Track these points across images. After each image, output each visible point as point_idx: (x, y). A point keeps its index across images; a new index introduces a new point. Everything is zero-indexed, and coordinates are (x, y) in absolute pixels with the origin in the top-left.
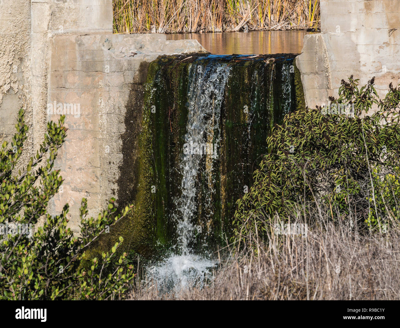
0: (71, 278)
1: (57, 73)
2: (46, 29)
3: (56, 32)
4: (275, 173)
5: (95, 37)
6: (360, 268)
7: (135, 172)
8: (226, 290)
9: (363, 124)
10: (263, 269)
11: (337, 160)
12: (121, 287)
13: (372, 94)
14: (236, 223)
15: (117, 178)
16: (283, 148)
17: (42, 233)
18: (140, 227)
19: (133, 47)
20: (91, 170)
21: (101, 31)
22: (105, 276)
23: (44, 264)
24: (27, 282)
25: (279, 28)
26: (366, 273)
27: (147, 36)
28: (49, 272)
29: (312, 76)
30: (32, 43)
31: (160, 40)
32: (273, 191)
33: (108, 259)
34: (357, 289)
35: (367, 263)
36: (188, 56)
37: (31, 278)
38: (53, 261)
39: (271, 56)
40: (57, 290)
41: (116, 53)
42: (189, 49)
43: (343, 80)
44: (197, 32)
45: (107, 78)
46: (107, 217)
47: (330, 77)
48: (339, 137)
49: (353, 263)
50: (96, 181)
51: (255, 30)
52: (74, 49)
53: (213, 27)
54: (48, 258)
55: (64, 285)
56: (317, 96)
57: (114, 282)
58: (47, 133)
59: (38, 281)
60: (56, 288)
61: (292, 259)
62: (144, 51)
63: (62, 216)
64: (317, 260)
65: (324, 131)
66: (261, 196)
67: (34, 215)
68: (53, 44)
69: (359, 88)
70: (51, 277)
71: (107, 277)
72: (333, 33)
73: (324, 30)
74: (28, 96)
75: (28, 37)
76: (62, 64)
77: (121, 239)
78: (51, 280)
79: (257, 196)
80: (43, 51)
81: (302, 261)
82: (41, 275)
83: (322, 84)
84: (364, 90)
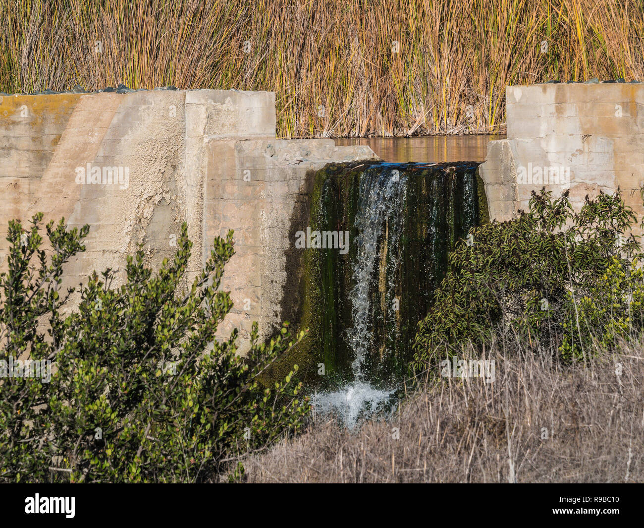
0: (241, 411)
1: (213, 182)
2: (202, 133)
3: (214, 137)
4: (459, 292)
5: (256, 143)
6: (563, 402)
7: (299, 292)
8: (413, 425)
9: (557, 240)
10: (455, 403)
11: (528, 280)
12: (296, 421)
13: (566, 208)
14: (416, 347)
15: (280, 298)
16: (467, 266)
17: (208, 361)
18: (305, 353)
19: (298, 153)
20: (251, 290)
21: (263, 136)
22: (278, 407)
23: (211, 395)
24: (193, 416)
25: (456, 132)
26: (570, 407)
27: (314, 142)
28: (216, 405)
29: (497, 186)
30: (187, 149)
31: (327, 146)
32: (458, 313)
33: (282, 390)
34: (560, 425)
35: (570, 396)
36: (359, 163)
37: (196, 410)
38: (221, 393)
39: (452, 164)
40: (225, 424)
41: (280, 161)
42: (360, 156)
43: (533, 191)
44: (366, 136)
45: (269, 187)
46: (280, 342)
47: (517, 188)
48: (531, 255)
49: (555, 397)
50: (257, 302)
51: (429, 135)
52: (233, 155)
53: (383, 131)
54: (215, 388)
55: (233, 419)
56: (502, 208)
57: (288, 416)
58: (214, 249)
59: (204, 415)
60: (225, 422)
61: (487, 392)
62: (310, 158)
63: (231, 342)
64: (515, 392)
65: (514, 249)
66: (445, 318)
67: (202, 341)
68: (209, 150)
69: (553, 201)
70: (219, 409)
71: (281, 410)
72: (520, 140)
73: (511, 136)
74: (182, 208)
75: (182, 142)
76: (220, 172)
77: (296, 367)
78: (219, 414)
79: (440, 318)
80: (198, 158)
81: (499, 393)
82: (207, 407)
83: (509, 196)
84: (558, 204)
